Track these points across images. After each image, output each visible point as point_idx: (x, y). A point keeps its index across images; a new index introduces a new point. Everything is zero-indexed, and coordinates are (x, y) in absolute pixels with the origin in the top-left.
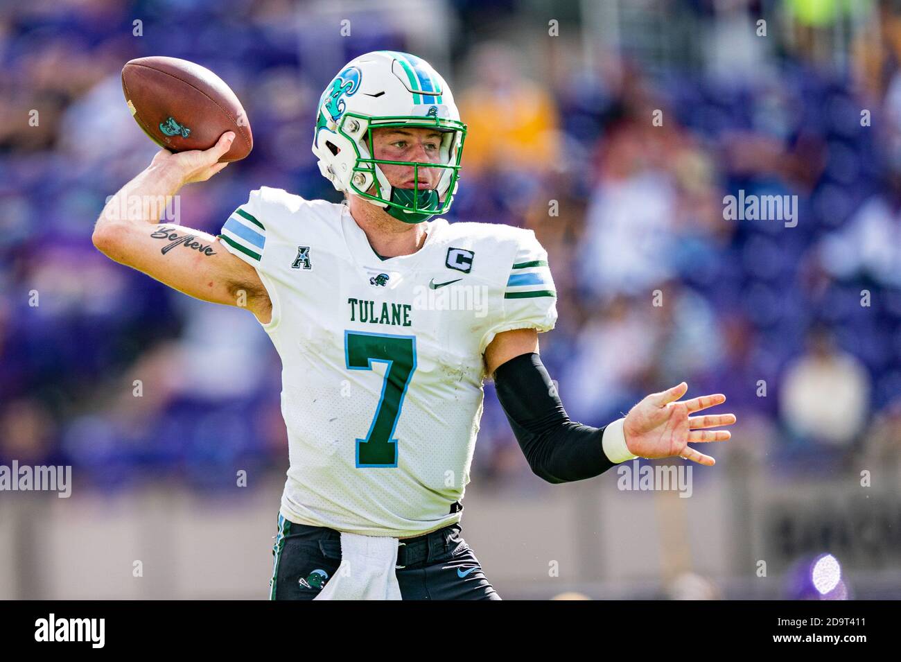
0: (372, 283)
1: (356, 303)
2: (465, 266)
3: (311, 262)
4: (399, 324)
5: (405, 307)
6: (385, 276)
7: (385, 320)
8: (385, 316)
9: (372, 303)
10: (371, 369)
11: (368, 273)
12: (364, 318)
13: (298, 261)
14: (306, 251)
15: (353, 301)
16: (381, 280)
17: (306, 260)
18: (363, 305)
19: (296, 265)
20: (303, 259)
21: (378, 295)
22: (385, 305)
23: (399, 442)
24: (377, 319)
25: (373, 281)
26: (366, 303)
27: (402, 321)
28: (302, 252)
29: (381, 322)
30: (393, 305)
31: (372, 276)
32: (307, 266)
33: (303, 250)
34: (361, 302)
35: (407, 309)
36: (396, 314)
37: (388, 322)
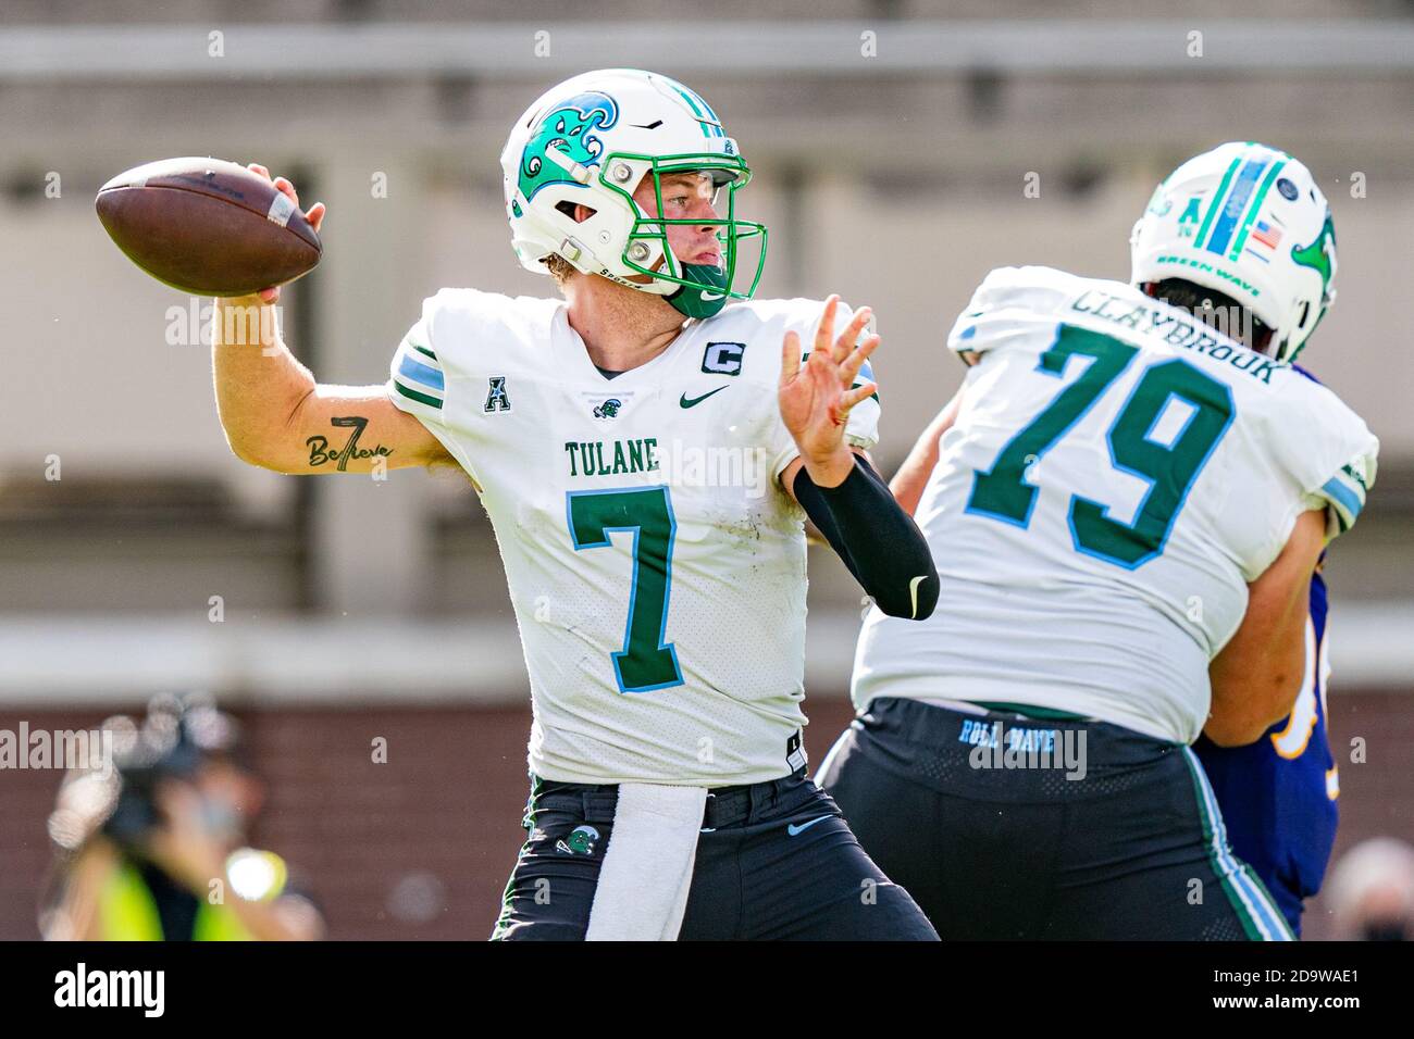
0: (597, 416)
1: (577, 449)
2: (731, 366)
3: (510, 399)
4: (641, 469)
5: (648, 442)
6: (615, 402)
7: (620, 467)
8: (619, 461)
9: (599, 445)
10: (610, 544)
11: (591, 401)
12: (589, 469)
13: (491, 399)
14: (501, 383)
15: (571, 446)
16: (610, 409)
17: (502, 397)
18: (587, 449)
19: (490, 406)
20: (498, 395)
21: (607, 433)
22: (618, 444)
23: (676, 646)
24: (609, 467)
25: (598, 412)
26: (591, 446)
27: (646, 465)
28: (496, 386)
29: (616, 471)
30: (630, 443)
31: (597, 405)
32: (505, 405)
33: (496, 383)
34: (583, 446)
35: (651, 445)
36: (636, 456)
37: (625, 470)
